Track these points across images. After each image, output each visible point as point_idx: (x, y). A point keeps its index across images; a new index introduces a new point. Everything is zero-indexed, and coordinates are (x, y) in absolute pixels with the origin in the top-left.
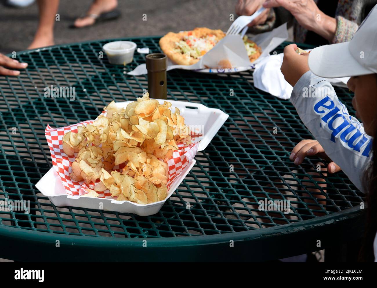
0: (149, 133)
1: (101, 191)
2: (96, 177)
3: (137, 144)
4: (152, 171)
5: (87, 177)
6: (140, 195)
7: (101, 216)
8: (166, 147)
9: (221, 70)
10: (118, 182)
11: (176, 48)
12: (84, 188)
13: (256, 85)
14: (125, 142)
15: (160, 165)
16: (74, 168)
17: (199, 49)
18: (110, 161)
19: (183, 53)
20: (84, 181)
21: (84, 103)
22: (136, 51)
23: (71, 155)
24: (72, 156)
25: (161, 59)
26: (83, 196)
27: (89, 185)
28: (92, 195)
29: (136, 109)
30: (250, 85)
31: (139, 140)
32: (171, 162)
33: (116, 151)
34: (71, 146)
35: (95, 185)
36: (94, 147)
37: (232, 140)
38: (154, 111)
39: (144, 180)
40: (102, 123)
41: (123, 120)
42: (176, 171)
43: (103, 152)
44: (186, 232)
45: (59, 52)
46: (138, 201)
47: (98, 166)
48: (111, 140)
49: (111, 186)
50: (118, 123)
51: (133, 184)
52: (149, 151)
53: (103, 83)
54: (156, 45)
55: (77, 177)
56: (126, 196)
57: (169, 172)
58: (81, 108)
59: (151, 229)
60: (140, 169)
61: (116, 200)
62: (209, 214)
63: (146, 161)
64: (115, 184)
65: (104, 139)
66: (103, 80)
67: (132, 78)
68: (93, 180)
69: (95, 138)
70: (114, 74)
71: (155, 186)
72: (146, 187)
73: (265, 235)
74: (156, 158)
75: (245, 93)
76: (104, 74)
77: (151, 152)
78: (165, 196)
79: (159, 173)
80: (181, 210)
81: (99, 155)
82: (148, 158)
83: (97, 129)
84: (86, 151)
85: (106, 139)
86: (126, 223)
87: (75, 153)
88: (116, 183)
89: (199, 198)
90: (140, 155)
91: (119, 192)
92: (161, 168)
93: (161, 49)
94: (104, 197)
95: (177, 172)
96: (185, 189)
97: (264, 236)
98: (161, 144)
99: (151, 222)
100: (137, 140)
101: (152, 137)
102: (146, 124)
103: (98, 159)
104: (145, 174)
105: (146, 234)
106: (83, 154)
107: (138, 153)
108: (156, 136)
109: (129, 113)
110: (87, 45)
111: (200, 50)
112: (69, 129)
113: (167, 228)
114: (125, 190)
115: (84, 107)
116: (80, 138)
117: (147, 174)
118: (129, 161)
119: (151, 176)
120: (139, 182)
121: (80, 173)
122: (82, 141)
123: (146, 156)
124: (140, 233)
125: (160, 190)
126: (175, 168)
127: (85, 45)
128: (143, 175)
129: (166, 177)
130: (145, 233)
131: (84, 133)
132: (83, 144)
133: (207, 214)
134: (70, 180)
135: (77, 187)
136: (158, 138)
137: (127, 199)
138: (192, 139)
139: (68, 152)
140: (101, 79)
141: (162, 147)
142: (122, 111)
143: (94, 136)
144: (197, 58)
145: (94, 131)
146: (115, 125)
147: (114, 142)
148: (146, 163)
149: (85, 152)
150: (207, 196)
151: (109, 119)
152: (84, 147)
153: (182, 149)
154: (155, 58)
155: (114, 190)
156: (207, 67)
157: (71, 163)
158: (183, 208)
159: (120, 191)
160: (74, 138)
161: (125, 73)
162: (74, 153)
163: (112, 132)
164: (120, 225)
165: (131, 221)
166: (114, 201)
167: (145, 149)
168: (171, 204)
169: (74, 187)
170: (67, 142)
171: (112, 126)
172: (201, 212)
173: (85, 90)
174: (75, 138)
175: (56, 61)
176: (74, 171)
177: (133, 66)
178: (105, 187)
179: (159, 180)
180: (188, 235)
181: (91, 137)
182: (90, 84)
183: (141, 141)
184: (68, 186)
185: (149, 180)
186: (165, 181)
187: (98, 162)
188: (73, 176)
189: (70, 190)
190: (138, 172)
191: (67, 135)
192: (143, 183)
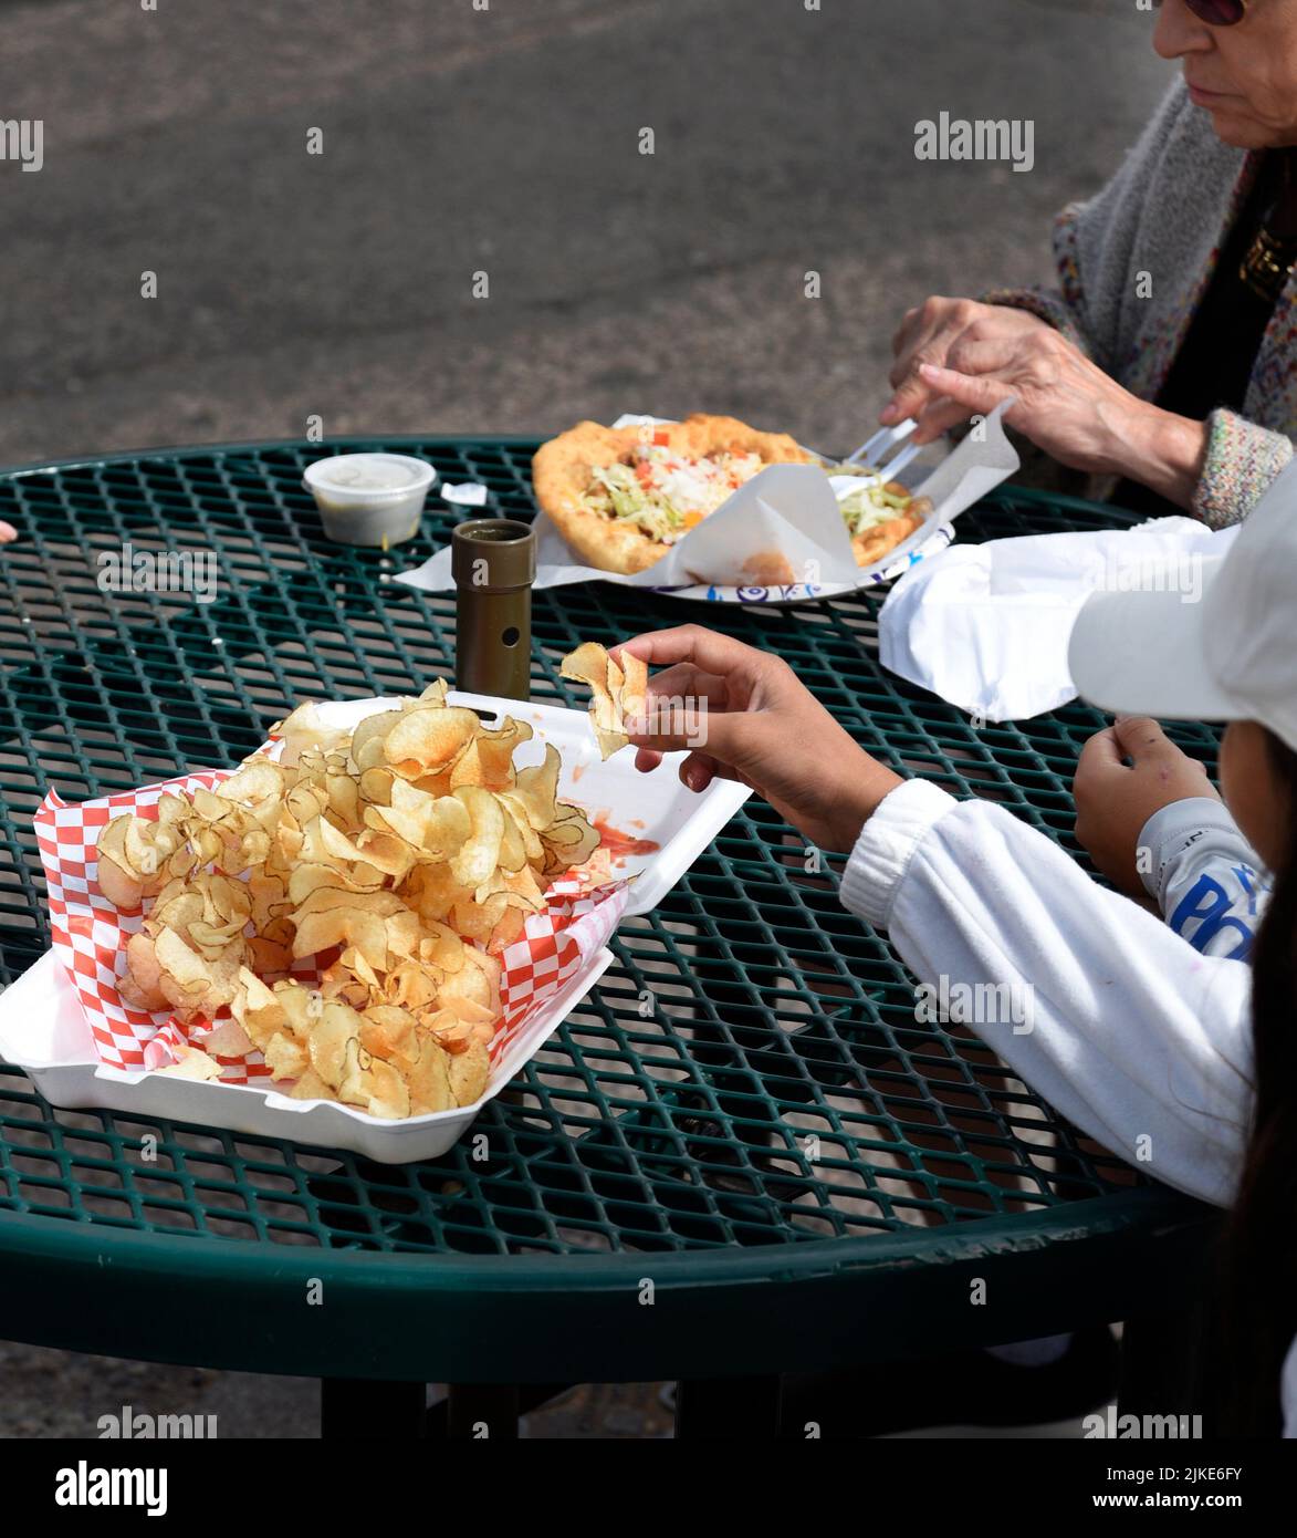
0: (432, 837)
1: (233, 1056)
2: (217, 997)
3: (380, 880)
4: (436, 986)
5: (182, 995)
6: (383, 1082)
7: (224, 1153)
8: (496, 900)
9: (751, 592)
10: (301, 1026)
11: (592, 493)
12: (166, 1039)
13: (885, 662)
14: (335, 872)
15: (470, 967)
16: (133, 958)
17: (677, 502)
18: (279, 936)
19: (613, 514)
20: (173, 1010)
21: (211, 694)
22: (434, 493)
23: (128, 903)
24: (134, 908)
25: (512, 542)
26: (160, 1073)
27: (192, 1028)
28: (198, 1069)
29: (388, 741)
30: (865, 659)
31: (388, 865)
32: (519, 955)
33: (301, 904)
34: (130, 872)
35: (214, 1028)
36: (218, 879)
37: (768, 875)
38: (459, 755)
39: (403, 1022)
40: (257, 786)
41: (338, 781)
42: (535, 989)
43: (252, 899)
44: (549, 1237)
45: (134, 481)
46: (374, 1104)
47: (230, 957)
48: (285, 856)
49: (273, 1040)
50: (318, 792)
51: (355, 1036)
52: (430, 910)
53: (293, 616)
54: (517, 472)
55: (145, 993)
56: (330, 1080)
57: (504, 996)
58: (196, 712)
59: (415, 1217)
60: (389, 979)
61: (288, 1095)
62: (644, 1169)
63: (413, 945)
64: (289, 1031)
65: (258, 853)
66: (292, 605)
67: (408, 601)
68: (208, 1010)
69: (224, 845)
70: (341, 582)
71: (442, 1050)
72: (407, 1050)
73: (852, 1263)
74: (456, 938)
75: (843, 688)
76: (300, 579)
77: (438, 914)
78: (479, 1090)
79: (463, 996)
80: (541, 1146)
81: (237, 912)
82: (426, 937)
83: (233, 808)
84: (188, 895)
85: (266, 851)
86: (318, 1186)
87: (146, 898)
88: (291, 1029)
89: (616, 1104)
90: (392, 923)
91: (303, 1063)
92: (475, 978)
93: (533, 492)
94: (242, 1081)
95: (536, 993)
96: (566, 1060)
97: (848, 1268)
98: (475, 882)
99: (416, 1188)
100: (382, 866)
101: (441, 855)
102: (421, 806)
103: (230, 928)
104: (408, 997)
105: (392, 1235)
106: (173, 905)
107: (385, 915)
108: (456, 853)
109: (361, 753)
110: (247, 457)
111: (681, 509)
112: (131, 801)
113: (476, 1217)
114: (324, 1058)
115: (206, 710)
116: (165, 841)
117: (417, 998)
118: (349, 943)
119: (434, 1007)
120: (383, 1029)
121: (155, 979)
122: (172, 855)
123: (419, 929)
124: (367, 1229)
125: (463, 1066)
126: (532, 980)
127: (236, 460)
128: (400, 1000)
129: (491, 1013)
130: (389, 1230)
131: (182, 824)
132: (176, 867)
133: (637, 1166)
134: (117, 1003)
135: (142, 1032)
136: (465, 862)
137: (331, 1092)
138: (612, 861)
139: (120, 894)
140: (285, 598)
141: (479, 899)
142: (342, 742)
143: (220, 836)
144: (661, 541)
145: (223, 817)
146: (306, 801)
147: (293, 865)
148: (415, 953)
149: (183, 899)
150: (648, 1094)
151: (285, 772)
152: (180, 877)
153: (566, 905)
154: (490, 537)
155: (281, 1054)
156: (698, 580)
157: (126, 936)
158: (547, 1138)
159: (306, 1058)
160: (143, 839)
161: (384, 578)
162: (142, 897)
163: (291, 827)
164: (295, 1192)
165: (340, 1179)
166: (276, 1100)
167: (414, 899)
168: (503, 1119)
169: (131, 1034)
170: (115, 855)
171: (294, 801)
172: (616, 1159)
173: (217, 641)
174: (147, 840)
175: (118, 518)
176: (134, 970)
177: (416, 551)
178: (250, 1040)
179: (463, 1024)
180: (554, 1250)
181: (210, 839)
182: (242, 618)
183: (398, 870)
184: (106, 1028)
185: (420, 1025)
186: (485, 1030)
187: (228, 940)
188: (132, 990)
189: (112, 1044)
190: (383, 987)
191: (118, 826)
192: (396, 1032)
